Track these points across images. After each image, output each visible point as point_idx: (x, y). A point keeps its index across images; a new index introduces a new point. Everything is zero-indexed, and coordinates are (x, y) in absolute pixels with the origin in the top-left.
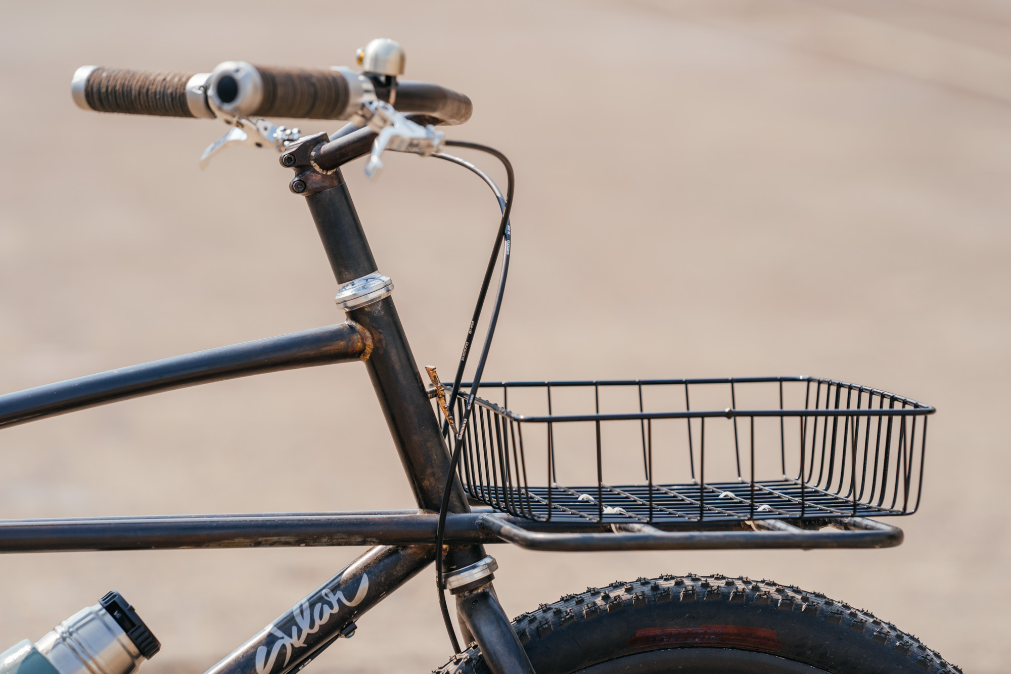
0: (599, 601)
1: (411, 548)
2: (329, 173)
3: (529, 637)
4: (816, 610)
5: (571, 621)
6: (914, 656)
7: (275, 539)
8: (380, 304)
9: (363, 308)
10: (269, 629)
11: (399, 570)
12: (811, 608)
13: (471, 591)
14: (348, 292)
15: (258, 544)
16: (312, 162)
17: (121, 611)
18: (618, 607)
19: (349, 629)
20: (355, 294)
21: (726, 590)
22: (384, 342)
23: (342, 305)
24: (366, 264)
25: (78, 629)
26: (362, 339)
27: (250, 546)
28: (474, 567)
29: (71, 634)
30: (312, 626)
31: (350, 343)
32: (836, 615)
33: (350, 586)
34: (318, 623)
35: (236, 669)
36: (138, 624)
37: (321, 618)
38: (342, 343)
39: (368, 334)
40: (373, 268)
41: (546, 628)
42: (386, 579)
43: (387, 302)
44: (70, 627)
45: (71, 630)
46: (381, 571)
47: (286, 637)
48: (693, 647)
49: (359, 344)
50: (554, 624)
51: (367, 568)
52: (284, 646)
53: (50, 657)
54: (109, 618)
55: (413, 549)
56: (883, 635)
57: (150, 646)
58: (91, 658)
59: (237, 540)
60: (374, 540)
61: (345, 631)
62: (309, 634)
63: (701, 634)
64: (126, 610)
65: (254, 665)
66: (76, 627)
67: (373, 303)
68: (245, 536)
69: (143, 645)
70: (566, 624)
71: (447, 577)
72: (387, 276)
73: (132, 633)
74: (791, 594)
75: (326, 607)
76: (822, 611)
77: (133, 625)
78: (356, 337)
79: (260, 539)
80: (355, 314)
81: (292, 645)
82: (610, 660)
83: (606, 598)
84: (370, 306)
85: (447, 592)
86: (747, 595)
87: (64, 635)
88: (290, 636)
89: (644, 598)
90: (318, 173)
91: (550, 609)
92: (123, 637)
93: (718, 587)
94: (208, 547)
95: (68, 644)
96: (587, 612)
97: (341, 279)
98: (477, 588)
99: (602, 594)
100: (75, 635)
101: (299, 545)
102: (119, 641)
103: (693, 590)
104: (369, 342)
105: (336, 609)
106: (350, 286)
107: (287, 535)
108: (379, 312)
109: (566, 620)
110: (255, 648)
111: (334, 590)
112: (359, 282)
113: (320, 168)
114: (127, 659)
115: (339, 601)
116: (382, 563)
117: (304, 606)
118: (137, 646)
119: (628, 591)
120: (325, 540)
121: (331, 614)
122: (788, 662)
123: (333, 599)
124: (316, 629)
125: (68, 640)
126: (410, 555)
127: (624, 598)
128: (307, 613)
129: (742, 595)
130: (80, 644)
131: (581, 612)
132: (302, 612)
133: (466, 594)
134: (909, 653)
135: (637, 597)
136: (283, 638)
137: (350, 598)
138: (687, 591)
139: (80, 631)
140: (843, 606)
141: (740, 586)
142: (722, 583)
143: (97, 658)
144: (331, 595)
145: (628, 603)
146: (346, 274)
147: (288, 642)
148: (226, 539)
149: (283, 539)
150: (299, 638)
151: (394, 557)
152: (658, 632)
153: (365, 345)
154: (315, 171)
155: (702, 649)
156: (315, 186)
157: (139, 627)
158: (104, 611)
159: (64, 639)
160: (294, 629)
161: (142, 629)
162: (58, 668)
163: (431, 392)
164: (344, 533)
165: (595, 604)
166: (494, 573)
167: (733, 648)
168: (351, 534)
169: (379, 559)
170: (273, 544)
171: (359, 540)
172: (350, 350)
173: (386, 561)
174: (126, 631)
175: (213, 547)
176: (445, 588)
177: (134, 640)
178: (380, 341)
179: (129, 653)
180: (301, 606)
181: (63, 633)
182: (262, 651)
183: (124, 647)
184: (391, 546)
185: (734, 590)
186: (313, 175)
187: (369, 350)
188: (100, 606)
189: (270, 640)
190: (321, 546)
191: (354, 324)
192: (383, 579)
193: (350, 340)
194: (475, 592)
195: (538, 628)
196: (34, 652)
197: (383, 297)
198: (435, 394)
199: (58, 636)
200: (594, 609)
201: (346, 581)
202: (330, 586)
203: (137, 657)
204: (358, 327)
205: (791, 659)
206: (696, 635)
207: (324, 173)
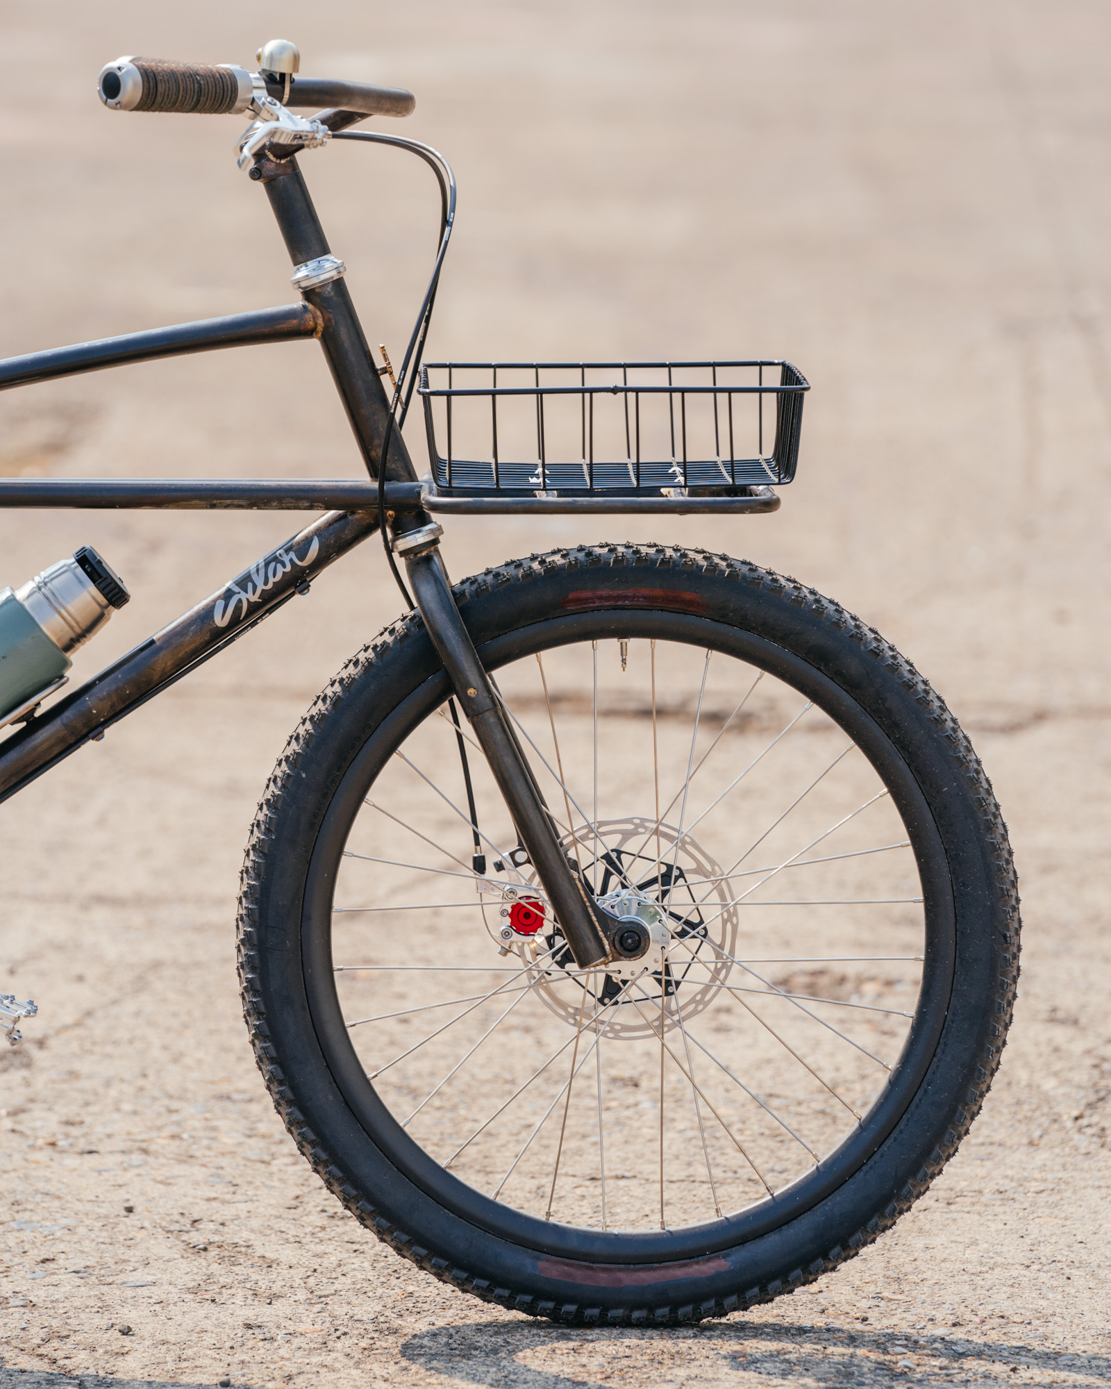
0: (536, 565)
1: (359, 513)
2: (283, 162)
3: (468, 597)
4: (738, 575)
5: (508, 583)
6: (829, 617)
7: (229, 502)
8: (330, 286)
9: (314, 289)
10: (228, 584)
11: (348, 534)
12: (734, 575)
13: (416, 554)
14: (303, 272)
15: (213, 506)
16: (267, 151)
17: (91, 565)
18: (552, 572)
19: (302, 586)
20: (307, 276)
21: (655, 557)
22: (333, 321)
23: (296, 286)
24: (317, 248)
25: (52, 580)
26: (314, 318)
27: (206, 508)
28: (419, 532)
29: (46, 584)
30: (266, 583)
31: (302, 322)
32: (756, 581)
33: (302, 548)
34: (272, 580)
35: (196, 620)
36: (104, 576)
37: (274, 576)
38: (295, 322)
39: (319, 313)
40: (325, 250)
41: (484, 590)
42: (335, 542)
43: (339, 284)
44: (45, 578)
45: (46, 580)
46: (330, 535)
47: (242, 592)
48: (624, 609)
49: (311, 323)
50: (492, 586)
51: (318, 532)
52: (240, 601)
53: (26, 605)
54: (80, 571)
55: (360, 514)
56: (800, 599)
57: (117, 596)
58: (61, 605)
59: (193, 502)
60: (321, 505)
61: (299, 589)
62: (263, 590)
63: (630, 597)
64: (93, 562)
65: (212, 617)
66: (50, 578)
67: (324, 285)
68: (201, 498)
69: (110, 595)
70: (504, 586)
71: (394, 540)
72: (339, 259)
73: (99, 584)
74: (716, 560)
75: (279, 566)
76: (744, 576)
77: (100, 577)
78: (309, 316)
79: (215, 502)
80: (309, 294)
81: (248, 599)
82: (546, 620)
83: (542, 562)
84: (320, 287)
85: (395, 555)
86: (674, 562)
87: (40, 585)
88: (246, 591)
89: (576, 563)
90: (272, 161)
91: (491, 572)
92: (92, 589)
93: (647, 553)
94: (167, 507)
95: (43, 594)
96: (522, 576)
97: (296, 263)
98: (421, 552)
99: (539, 559)
100: (49, 585)
101: (251, 508)
102: (89, 592)
103: (623, 556)
104: (320, 321)
105: (288, 568)
106: (304, 268)
107: (239, 499)
108: (329, 293)
109: (503, 582)
110: (215, 601)
111: (287, 551)
112: (312, 264)
113: (274, 156)
114: (98, 610)
115: (291, 560)
116: (331, 527)
117: (260, 566)
118: (105, 596)
119: (564, 556)
120: (275, 504)
121: (284, 572)
122: (714, 624)
123: (286, 559)
124: (270, 586)
125: (43, 590)
126: (357, 520)
127: (559, 563)
128: (262, 572)
129: (669, 561)
130: (53, 594)
131: (517, 575)
132: (258, 571)
133: (411, 557)
134: (824, 616)
135: (570, 562)
136: (239, 593)
137: (302, 559)
138: (617, 557)
139: (53, 582)
140: (767, 572)
141: (669, 552)
142: (652, 551)
143: (69, 607)
144: (285, 556)
145: (562, 568)
146: (300, 257)
147: (243, 596)
148: (184, 501)
149: (236, 502)
150: (254, 594)
151: (343, 521)
152: (589, 594)
153: (316, 324)
154: (269, 160)
155: (633, 611)
156: (269, 173)
157: (106, 578)
158: (76, 564)
159: (40, 589)
160: (250, 585)
161: (109, 581)
162: (33, 614)
163: (381, 369)
164: (292, 498)
165: (530, 568)
166: (440, 538)
167: (662, 610)
168: (298, 499)
169: (330, 524)
170: (227, 507)
171: (307, 504)
172: (302, 328)
173: (336, 525)
174: (94, 582)
175: (172, 508)
176: (392, 551)
177: (101, 591)
178: (330, 320)
179: (99, 604)
180: (258, 565)
181: (39, 583)
182: (221, 603)
183: (94, 598)
184: (341, 512)
185: (662, 557)
186: (268, 163)
187: (320, 328)
188: (73, 560)
189: (228, 594)
190: (272, 509)
191: (307, 304)
192: (332, 542)
193: (302, 319)
194: (419, 555)
195: (476, 590)
196: (12, 600)
197: (335, 278)
198: (385, 371)
199: (34, 585)
200: (530, 574)
201: (298, 543)
202: (285, 547)
203: (106, 607)
204: (310, 307)
205: (716, 621)
206: (626, 598)
207: (278, 162)
